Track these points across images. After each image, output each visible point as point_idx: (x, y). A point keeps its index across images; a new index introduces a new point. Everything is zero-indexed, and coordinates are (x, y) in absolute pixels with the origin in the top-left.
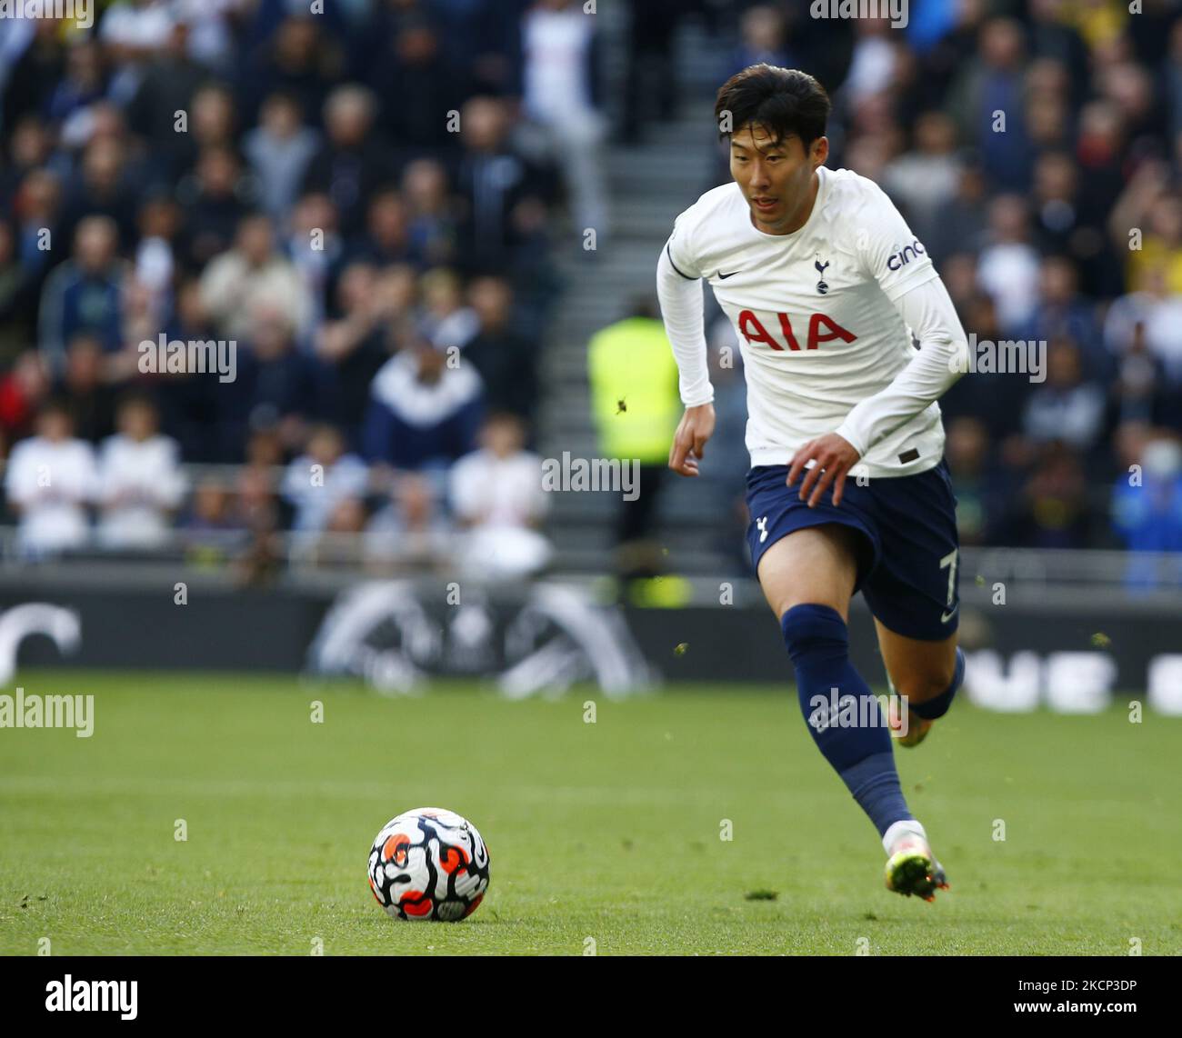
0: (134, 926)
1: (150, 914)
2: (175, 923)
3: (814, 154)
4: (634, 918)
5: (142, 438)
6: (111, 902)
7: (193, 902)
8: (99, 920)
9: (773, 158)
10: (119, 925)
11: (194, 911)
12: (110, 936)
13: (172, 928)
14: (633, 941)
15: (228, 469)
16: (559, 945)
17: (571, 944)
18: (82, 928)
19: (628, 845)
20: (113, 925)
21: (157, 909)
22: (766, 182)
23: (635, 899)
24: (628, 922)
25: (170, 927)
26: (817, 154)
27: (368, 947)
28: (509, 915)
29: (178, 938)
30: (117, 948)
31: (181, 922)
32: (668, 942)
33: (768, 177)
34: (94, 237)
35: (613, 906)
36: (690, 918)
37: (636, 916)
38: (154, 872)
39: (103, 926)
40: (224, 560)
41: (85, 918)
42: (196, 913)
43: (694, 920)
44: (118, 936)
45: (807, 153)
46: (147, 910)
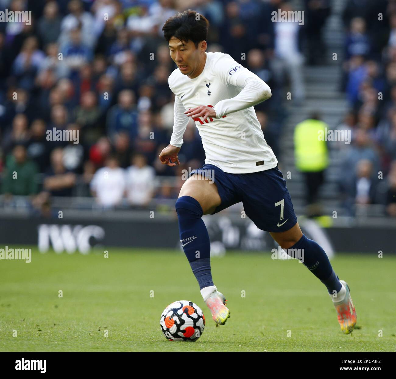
0: (138, 337)
1: (143, 333)
2: (151, 337)
3: (201, 47)
4: (311, 335)
5: (140, 167)
6: (129, 329)
7: (158, 329)
8: (125, 335)
9: (183, 50)
10: (132, 337)
11: (158, 332)
12: (129, 341)
13: (151, 338)
14: (310, 343)
15: (172, 178)
16: (285, 345)
17: (289, 344)
18: (119, 338)
19: (309, 309)
20: (130, 337)
21: (145, 331)
22: (181, 59)
23: (312, 329)
24: (309, 336)
25: (150, 338)
26: (202, 47)
27: (218, 345)
28: (268, 334)
29: (153, 342)
30: (132, 345)
31: (154, 336)
32: (322, 344)
33: (182, 58)
34: (126, 97)
35: (304, 331)
36: (331, 335)
37: (312, 334)
38: (144, 319)
39: (127, 337)
40: (169, 211)
41: (120, 334)
42: (159, 333)
43: (332, 336)
44: (132, 341)
45: (197, 47)
46: (142, 332)
